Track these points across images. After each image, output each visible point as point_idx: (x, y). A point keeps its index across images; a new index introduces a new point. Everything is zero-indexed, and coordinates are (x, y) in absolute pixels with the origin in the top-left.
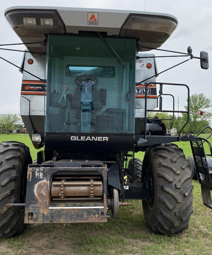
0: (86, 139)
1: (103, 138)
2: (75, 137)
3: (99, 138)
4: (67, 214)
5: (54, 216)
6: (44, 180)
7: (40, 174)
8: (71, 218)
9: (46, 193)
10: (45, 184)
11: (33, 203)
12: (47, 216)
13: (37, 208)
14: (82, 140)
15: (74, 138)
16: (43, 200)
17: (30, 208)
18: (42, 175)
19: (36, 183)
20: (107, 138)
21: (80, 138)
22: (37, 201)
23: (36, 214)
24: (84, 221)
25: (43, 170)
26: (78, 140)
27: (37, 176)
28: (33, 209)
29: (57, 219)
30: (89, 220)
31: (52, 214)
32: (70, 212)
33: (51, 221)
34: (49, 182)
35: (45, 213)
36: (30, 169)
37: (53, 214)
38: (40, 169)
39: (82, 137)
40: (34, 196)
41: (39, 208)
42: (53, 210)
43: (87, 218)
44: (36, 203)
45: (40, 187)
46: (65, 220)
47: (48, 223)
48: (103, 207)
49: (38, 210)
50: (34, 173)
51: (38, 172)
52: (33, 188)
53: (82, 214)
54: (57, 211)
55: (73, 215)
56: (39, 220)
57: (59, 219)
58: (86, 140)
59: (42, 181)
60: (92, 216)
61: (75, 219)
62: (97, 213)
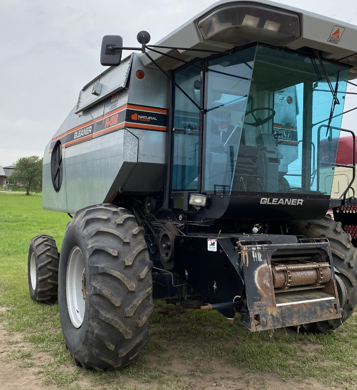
0: (277, 202)
1: (297, 201)
2: (266, 199)
3: (293, 200)
4: (299, 311)
5: (285, 317)
6: (264, 263)
7: (258, 254)
8: (305, 317)
9: (270, 282)
10: (266, 269)
11: (257, 301)
12: (277, 317)
13: (263, 306)
14: (273, 203)
15: (264, 201)
16: (268, 295)
17: (256, 308)
18: (261, 256)
19: (255, 269)
20: (302, 200)
21: (271, 201)
22: (261, 297)
23: (264, 316)
24: (318, 319)
25: (260, 248)
26: (268, 203)
27: (255, 258)
28: (259, 308)
29: (289, 321)
30: (324, 317)
31: (282, 314)
32: (302, 308)
33: (283, 324)
34: (270, 266)
35: (275, 314)
36: (244, 248)
37: (284, 314)
38: (256, 247)
39: (274, 199)
40: (257, 289)
41: (265, 306)
42: (283, 308)
43: (321, 315)
44: (260, 300)
45: (261, 274)
46: (298, 321)
47: (280, 327)
48: (333, 298)
49: (265, 310)
50: (250, 254)
51: (255, 252)
52: (253, 277)
53: (315, 309)
54: (287, 308)
55: (305, 313)
56: (269, 324)
57: (291, 319)
58: (278, 204)
59: (263, 266)
60: (326, 311)
61: (308, 317)
62: (330, 306)
